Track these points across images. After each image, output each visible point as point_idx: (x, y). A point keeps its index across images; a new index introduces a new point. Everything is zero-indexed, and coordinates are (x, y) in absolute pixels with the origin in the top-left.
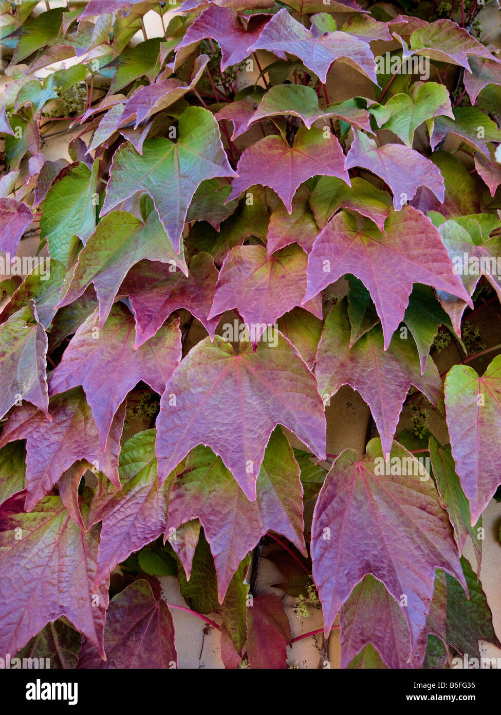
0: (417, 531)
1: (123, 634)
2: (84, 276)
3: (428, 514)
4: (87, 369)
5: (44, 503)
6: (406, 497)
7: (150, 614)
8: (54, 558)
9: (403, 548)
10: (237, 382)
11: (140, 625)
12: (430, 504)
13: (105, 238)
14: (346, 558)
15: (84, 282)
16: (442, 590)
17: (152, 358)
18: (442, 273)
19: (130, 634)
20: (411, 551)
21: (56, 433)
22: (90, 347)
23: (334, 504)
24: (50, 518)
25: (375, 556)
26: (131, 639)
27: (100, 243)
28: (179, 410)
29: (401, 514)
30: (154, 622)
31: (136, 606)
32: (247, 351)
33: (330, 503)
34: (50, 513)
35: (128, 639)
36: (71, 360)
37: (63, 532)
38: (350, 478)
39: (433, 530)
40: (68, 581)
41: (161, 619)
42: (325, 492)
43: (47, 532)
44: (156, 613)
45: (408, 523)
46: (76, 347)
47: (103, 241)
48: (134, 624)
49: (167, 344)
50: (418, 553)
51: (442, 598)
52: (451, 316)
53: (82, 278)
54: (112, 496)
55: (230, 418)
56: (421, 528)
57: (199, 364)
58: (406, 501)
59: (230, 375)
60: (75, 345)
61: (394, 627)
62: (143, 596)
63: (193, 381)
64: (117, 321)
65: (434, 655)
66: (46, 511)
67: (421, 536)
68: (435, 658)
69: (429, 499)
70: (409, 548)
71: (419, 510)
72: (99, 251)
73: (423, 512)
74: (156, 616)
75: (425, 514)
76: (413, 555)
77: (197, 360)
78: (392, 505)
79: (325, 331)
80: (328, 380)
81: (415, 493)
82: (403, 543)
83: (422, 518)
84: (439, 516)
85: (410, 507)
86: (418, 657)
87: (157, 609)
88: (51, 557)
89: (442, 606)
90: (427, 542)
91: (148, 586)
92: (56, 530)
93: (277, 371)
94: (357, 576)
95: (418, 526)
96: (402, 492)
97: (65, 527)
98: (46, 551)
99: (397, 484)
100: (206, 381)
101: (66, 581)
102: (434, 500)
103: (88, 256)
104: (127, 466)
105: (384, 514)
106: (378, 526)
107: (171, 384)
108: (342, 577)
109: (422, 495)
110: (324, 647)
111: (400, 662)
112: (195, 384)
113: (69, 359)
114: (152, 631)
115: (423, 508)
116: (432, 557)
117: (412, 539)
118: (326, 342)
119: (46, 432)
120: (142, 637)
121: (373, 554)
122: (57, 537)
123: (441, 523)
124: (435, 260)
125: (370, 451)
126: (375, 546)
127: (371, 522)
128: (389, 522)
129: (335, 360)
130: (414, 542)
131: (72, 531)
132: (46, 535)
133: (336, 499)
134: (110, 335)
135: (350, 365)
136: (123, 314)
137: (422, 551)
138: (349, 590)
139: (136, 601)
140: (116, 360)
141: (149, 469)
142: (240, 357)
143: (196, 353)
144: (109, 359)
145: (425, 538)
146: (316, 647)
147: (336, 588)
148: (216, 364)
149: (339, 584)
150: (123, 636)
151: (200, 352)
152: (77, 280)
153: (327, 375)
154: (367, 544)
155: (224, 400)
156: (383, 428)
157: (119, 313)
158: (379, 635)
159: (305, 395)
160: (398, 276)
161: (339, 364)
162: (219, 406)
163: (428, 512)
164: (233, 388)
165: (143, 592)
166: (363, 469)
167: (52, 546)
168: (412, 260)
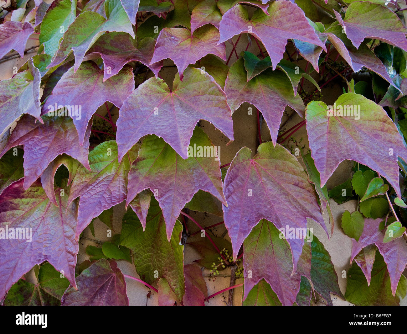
0: (293, 199)
1: (91, 295)
2: (67, 49)
3: (300, 188)
4: (69, 98)
5: (35, 192)
6: (285, 178)
7: (109, 281)
8: (40, 227)
9: (284, 207)
10: (171, 105)
11: (102, 288)
12: (301, 182)
13: (81, 27)
14: (246, 212)
15: (67, 53)
16: (309, 249)
17: (114, 91)
18: (305, 34)
19: (96, 294)
20: (290, 209)
21: (45, 142)
22: (72, 87)
23: (237, 181)
24: (39, 202)
25: (266, 211)
26: (96, 297)
27: (78, 30)
28: (132, 119)
29: (282, 189)
30: (112, 285)
31: (99, 277)
32: (178, 88)
33: (234, 179)
34: (38, 199)
35: (94, 298)
36: (58, 94)
37: (48, 209)
38: (247, 168)
39: (303, 198)
40: (50, 240)
41: (117, 282)
42: (231, 172)
43: (37, 210)
44: (113, 279)
45: (286, 194)
46: (61, 86)
47: (80, 29)
48: (98, 288)
49: (124, 83)
50: (294, 210)
51: (308, 255)
52: (311, 62)
53: (65, 50)
54: (86, 183)
55: (168, 122)
56: (295, 197)
57: (146, 95)
58: (285, 181)
59: (167, 102)
60: (61, 85)
61: (278, 271)
62: (104, 269)
63: (141, 104)
64: (89, 73)
65: (303, 295)
66: (36, 198)
67: (295, 201)
68: (303, 297)
69: (300, 179)
70: (288, 207)
71: (294, 186)
72: (77, 34)
73: (296, 187)
74: (113, 281)
75: (298, 189)
76: (291, 211)
77: (144, 92)
78: (276, 183)
79: (230, 74)
80: (233, 103)
81: (291, 176)
82: (284, 205)
83: (296, 191)
84: (307, 189)
85: (287, 184)
86: (295, 289)
87: (114, 277)
88: (38, 226)
89: (309, 261)
90: (300, 205)
91: (107, 262)
92: (43, 209)
93: (199, 97)
94: (254, 222)
95: (293, 195)
96: (282, 176)
97: (49, 206)
98: (36, 222)
99: (278, 171)
100: (150, 104)
101: (49, 240)
102: (303, 179)
103: (69, 36)
104: (96, 164)
105: (271, 188)
106: (267, 195)
107: (127, 102)
108: (244, 223)
109: (296, 177)
110: (230, 301)
111: (283, 292)
112: (143, 106)
113: (57, 93)
114: (110, 291)
115: (296, 185)
116: (304, 212)
117: (290, 202)
118: (230, 80)
119: (38, 141)
120: (104, 296)
121: (264, 210)
122: (43, 213)
123: (309, 194)
124: (300, 28)
125: (260, 152)
126: (265, 206)
127: (263, 193)
128: (274, 193)
129: (236, 92)
130: (292, 204)
131: (53, 209)
132: (35, 212)
133: (238, 178)
134: (85, 80)
135: (246, 95)
136: (94, 69)
137: (297, 209)
138: (249, 229)
139: (99, 274)
140: (89, 93)
141: (112, 165)
142: (173, 93)
143: (143, 88)
144: (84, 93)
145: (299, 203)
146: (225, 302)
147: (240, 230)
148: (157, 96)
149: (243, 227)
150: (91, 297)
151: (146, 87)
152: (62, 51)
153: (232, 100)
154: (260, 205)
155: (163, 114)
156: (271, 127)
157: (91, 68)
158: (269, 274)
159: (218, 108)
160: (277, 39)
161: (239, 95)
162: (160, 117)
163: (300, 187)
164: (169, 108)
165: (104, 267)
166: (255, 163)
167: (40, 219)
168: (285, 30)
